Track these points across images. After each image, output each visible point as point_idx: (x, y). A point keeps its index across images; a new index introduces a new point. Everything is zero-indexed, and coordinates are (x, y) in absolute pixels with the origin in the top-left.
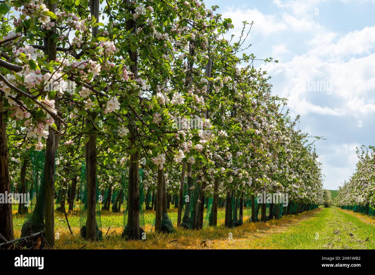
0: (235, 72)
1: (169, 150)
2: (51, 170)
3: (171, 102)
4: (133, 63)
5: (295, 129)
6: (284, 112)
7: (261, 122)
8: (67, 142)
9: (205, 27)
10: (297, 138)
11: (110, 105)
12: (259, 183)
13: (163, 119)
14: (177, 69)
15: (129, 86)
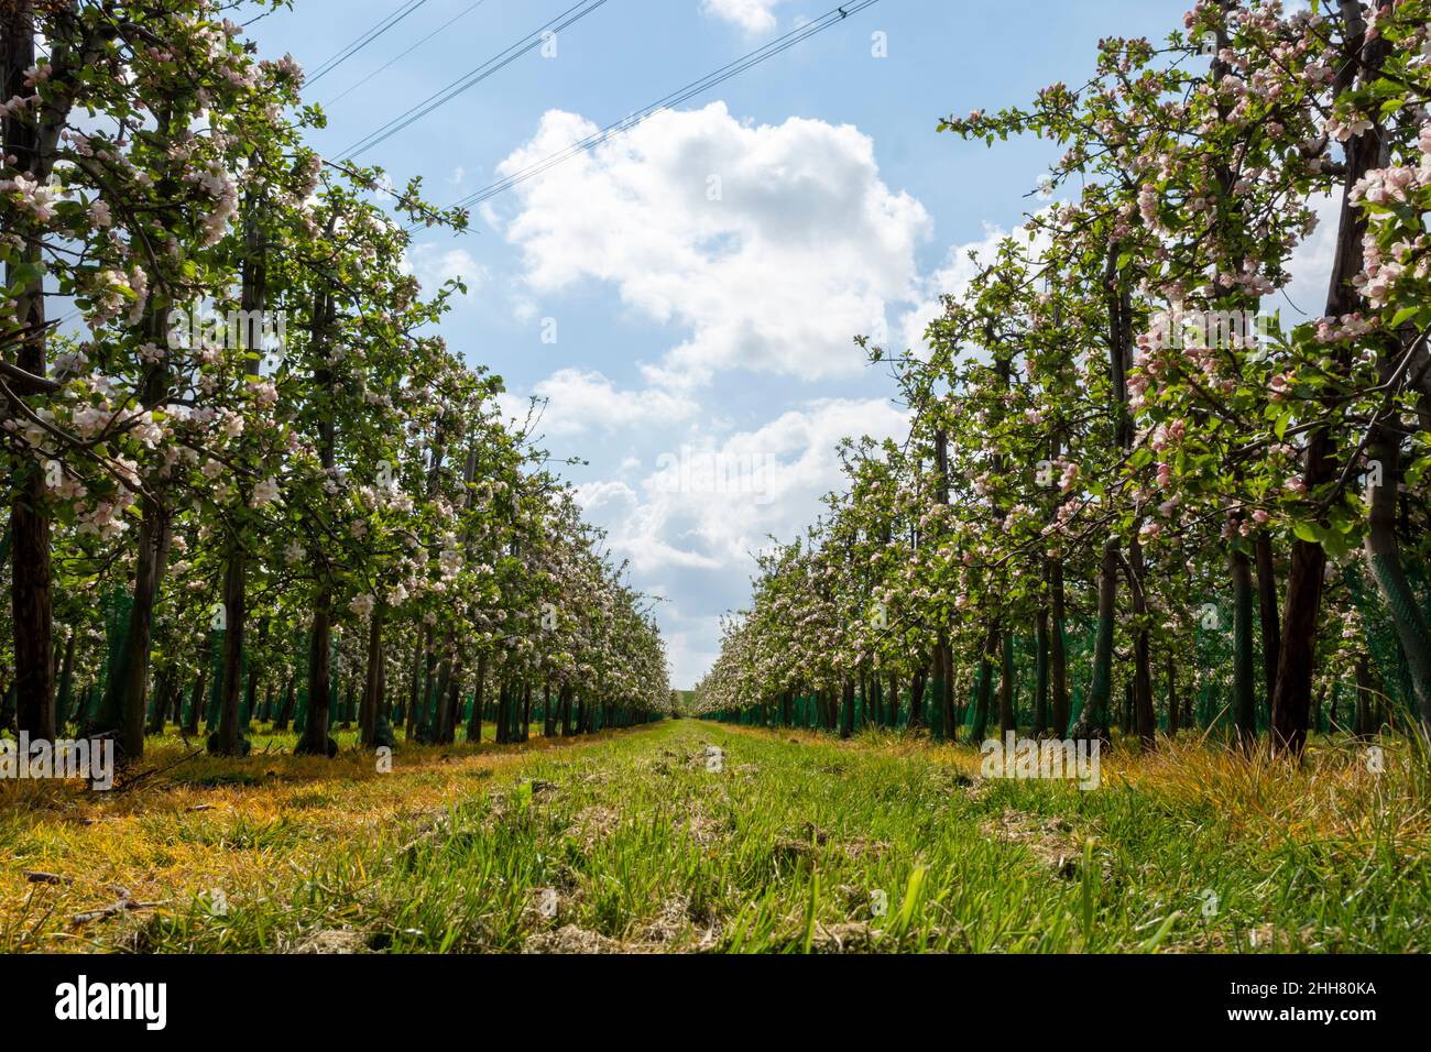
0: (515, 478)
1: (379, 583)
2: (144, 620)
3: (389, 506)
4: (326, 444)
5: (622, 583)
6: (602, 554)
7: (560, 563)
8: (192, 584)
9: (456, 389)
10: (624, 599)
11: (261, 491)
12: (553, 662)
13: (369, 530)
14: (411, 464)
15: (306, 471)
